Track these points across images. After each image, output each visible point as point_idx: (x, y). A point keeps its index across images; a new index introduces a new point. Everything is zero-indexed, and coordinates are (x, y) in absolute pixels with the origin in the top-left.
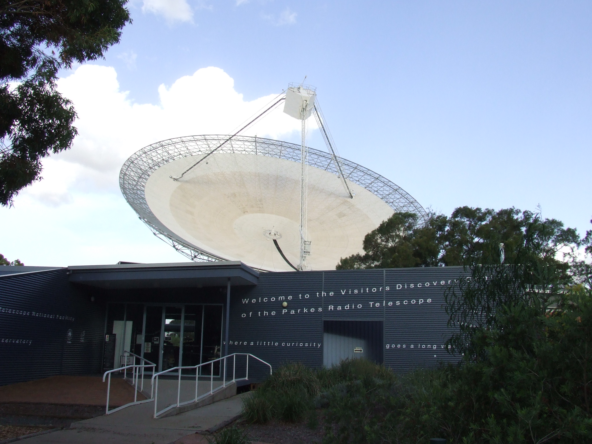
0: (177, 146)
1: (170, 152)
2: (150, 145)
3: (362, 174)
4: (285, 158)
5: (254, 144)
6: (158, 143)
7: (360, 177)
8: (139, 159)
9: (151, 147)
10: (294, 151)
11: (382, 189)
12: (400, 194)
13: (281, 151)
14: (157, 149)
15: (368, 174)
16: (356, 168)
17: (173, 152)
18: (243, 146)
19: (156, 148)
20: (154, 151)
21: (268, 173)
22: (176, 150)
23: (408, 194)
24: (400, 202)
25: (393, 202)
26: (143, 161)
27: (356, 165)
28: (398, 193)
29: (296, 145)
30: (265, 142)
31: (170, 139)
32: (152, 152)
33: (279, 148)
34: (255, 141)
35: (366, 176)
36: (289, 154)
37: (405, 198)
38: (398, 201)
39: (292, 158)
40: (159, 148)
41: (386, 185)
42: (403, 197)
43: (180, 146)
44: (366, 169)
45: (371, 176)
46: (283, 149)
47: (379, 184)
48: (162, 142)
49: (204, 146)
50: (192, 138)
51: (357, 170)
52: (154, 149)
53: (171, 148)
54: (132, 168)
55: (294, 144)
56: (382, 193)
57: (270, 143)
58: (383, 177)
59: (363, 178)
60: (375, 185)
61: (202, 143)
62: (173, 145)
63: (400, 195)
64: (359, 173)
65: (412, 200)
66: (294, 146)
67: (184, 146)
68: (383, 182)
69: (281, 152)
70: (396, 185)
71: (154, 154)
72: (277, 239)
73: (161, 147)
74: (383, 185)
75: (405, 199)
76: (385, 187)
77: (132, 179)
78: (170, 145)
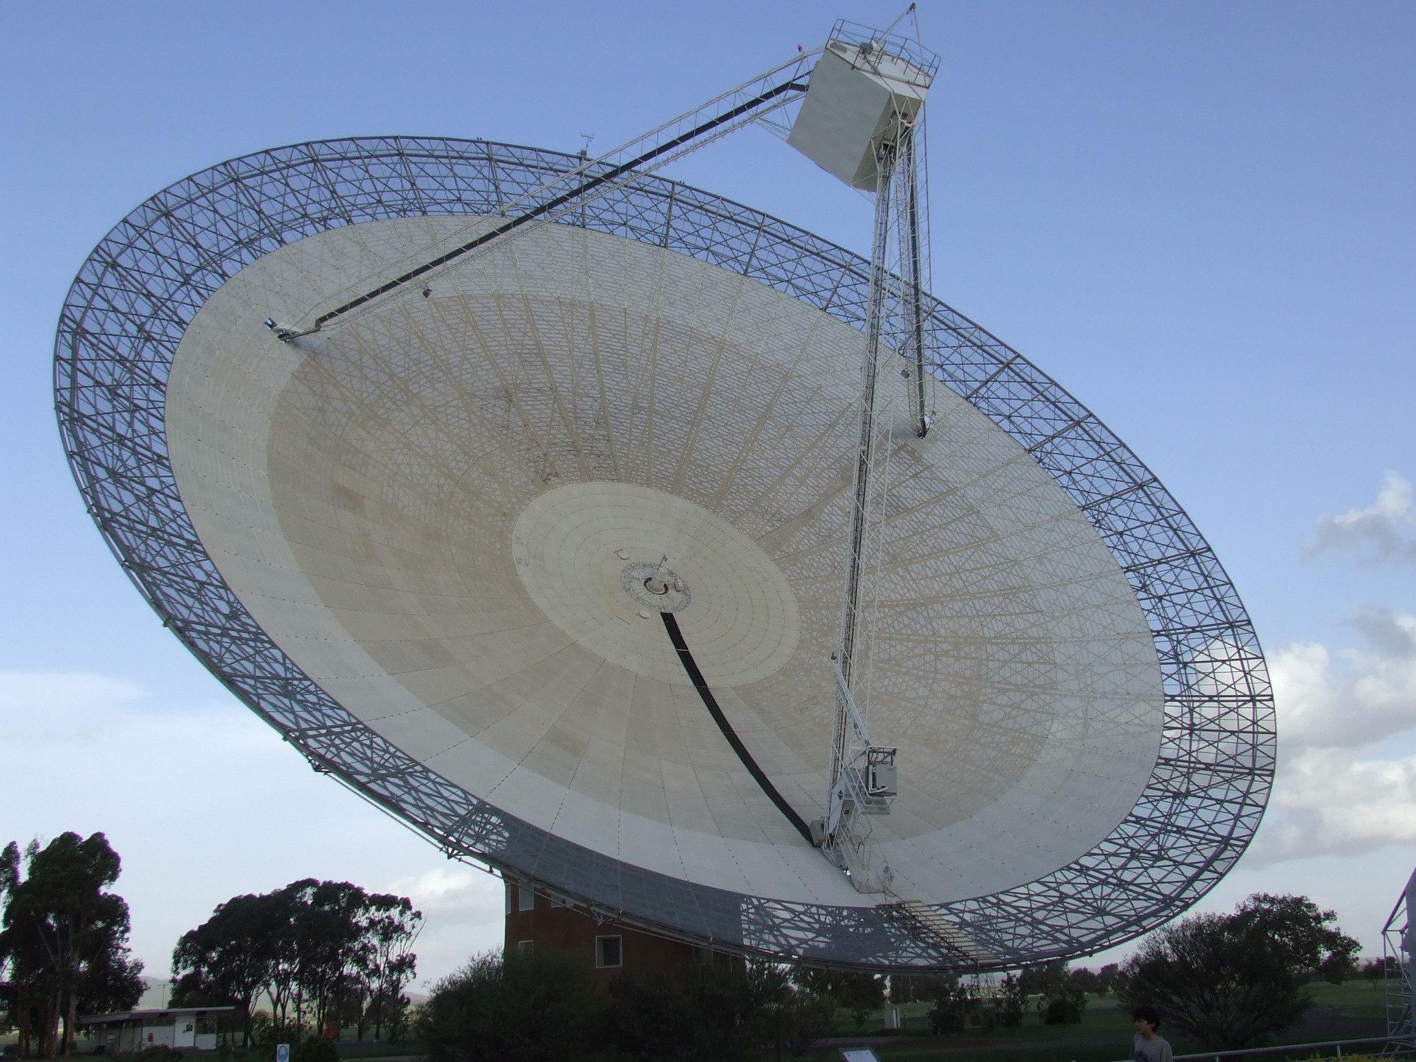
0: (376, 170)
1: (341, 189)
2: (267, 152)
3: (1026, 394)
4: (764, 276)
5: (664, 207)
6: (303, 148)
7: (1016, 404)
8: (203, 202)
9: (269, 161)
10: (800, 258)
11: (1088, 469)
12: (1153, 504)
13: (753, 250)
14: (292, 171)
15: (1048, 400)
16: (1008, 366)
17: (355, 191)
18: (620, 207)
19: (288, 167)
20: (277, 175)
21: (693, 324)
22: (368, 186)
23: (1185, 514)
24: (1149, 538)
25: (1121, 534)
26: (215, 211)
27: (1011, 356)
28: (1146, 500)
29: (812, 236)
30: (705, 207)
31: (352, 139)
32: (266, 178)
33: (751, 237)
34: (671, 197)
35: (1037, 406)
36: (780, 265)
37: (1171, 527)
38: (1141, 532)
39: (788, 281)
40: (303, 169)
41: (1106, 457)
42: (1163, 523)
43: (388, 172)
44: (1042, 379)
45: (1057, 407)
46: (763, 242)
47: (1081, 445)
48: (316, 147)
49: (479, 185)
50: (441, 145)
51: (1012, 374)
52: (278, 170)
53: (348, 173)
54: (110, 293)
55: (807, 233)
56: (1085, 485)
57: (721, 212)
58: (1100, 423)
59: (1026, 411)
60: (1067, 449)
61: (473, 173)
62: (359, 162)
63: (1154, 511)
64: (1014, 387)
65: (1194, 542)
66: (805, 238)
67: (404, 174)
68: (1098, 443)
69: (752, 254)
70: (1143, 466)
71: (270, 190)
72: (676, 609)
73: (311, 165)
74: (1095, 455)
75: (1171, 533)
76: (1101, 465)
77: (112, 353)
78: (346, 163)
